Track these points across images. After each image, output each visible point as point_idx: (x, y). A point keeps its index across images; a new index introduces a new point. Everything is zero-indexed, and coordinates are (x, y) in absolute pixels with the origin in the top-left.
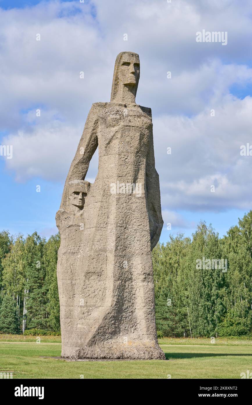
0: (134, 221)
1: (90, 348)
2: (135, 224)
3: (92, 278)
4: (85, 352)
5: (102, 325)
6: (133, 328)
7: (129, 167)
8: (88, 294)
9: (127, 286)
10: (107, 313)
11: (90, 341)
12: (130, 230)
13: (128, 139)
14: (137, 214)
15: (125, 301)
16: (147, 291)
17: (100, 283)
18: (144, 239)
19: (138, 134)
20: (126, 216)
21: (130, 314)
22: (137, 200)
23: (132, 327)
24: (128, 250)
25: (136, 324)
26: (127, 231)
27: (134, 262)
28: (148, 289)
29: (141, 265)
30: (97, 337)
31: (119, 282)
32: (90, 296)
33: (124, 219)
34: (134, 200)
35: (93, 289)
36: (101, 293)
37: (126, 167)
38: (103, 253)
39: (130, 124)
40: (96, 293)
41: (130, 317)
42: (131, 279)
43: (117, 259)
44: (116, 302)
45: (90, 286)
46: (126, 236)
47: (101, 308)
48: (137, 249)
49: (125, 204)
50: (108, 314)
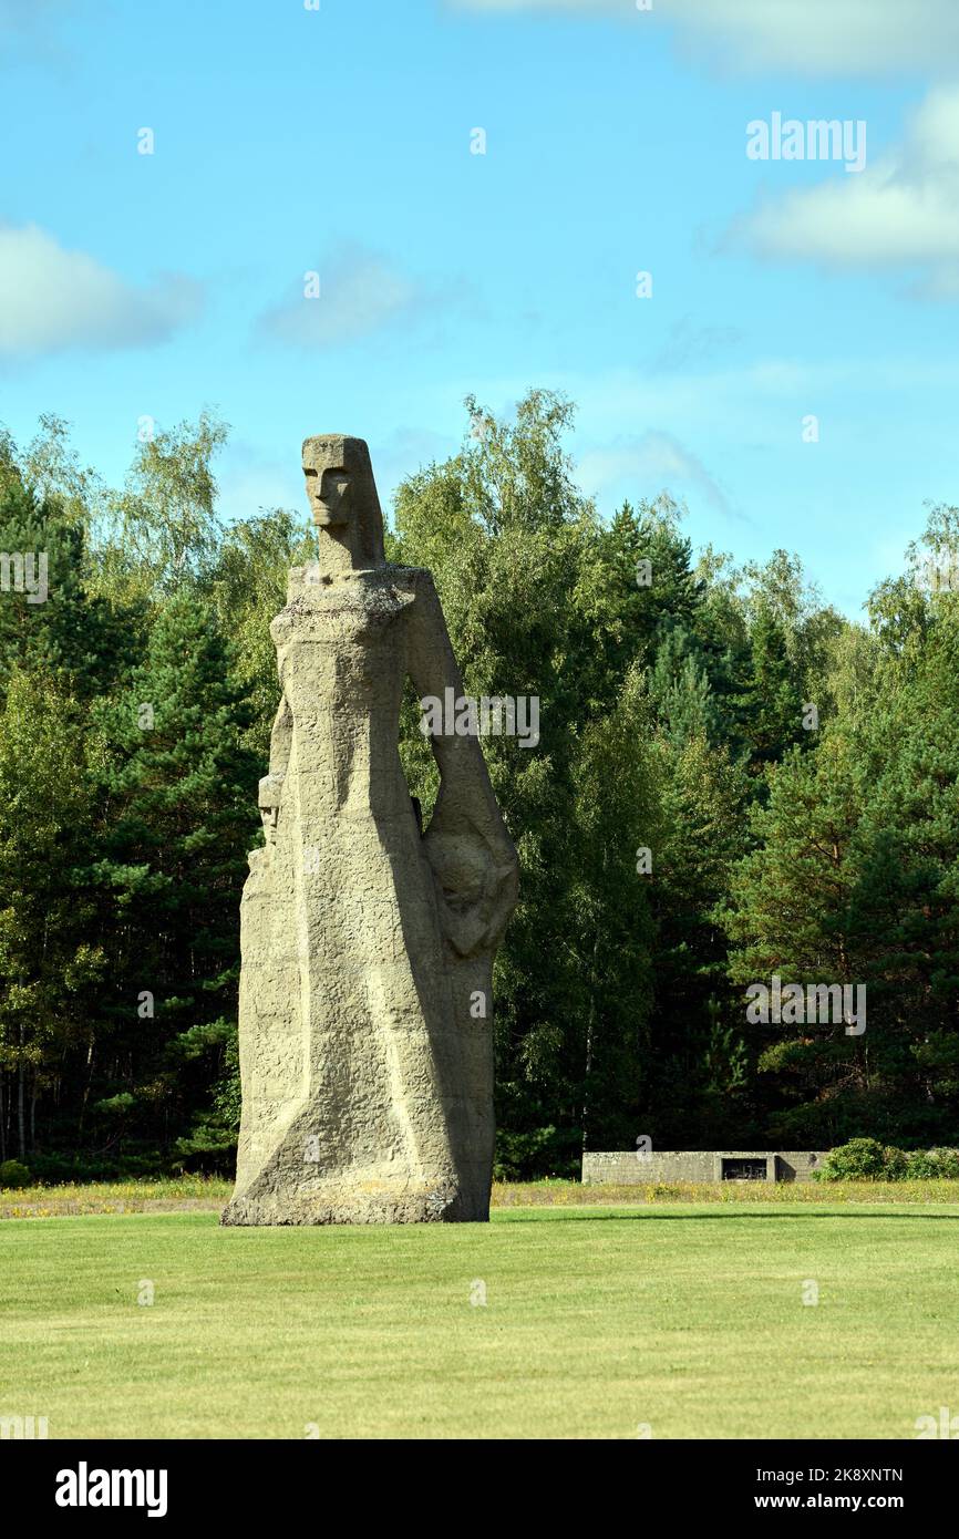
0: (353, 879)
1: (255, 1203)
2: (356, 886)
3: (272, 1028)
4: (238, 1210)
5: (287, 1145)
6: (391, 1149)
7: (323, 746)
8: (267, 1069)
9: (357, 1043)
10: (301, 1113)
11: (254, 1184)
12: (348, 901)
13: (311, 675)
14: (358, 862)
15: (354, 1081)
16: (408, 1051)
17: (289, 1040)
18: (384, 923)
19: (332, 660)
20: (329, 868)
21: (378, 1112)
22: (355, 827)
23: (388, 1146)
24: (348, 954)
25: (398, 1139)
26: (339, 907)
27: (369, 983)
28: (410, 1049)
29: (382, 989)
30: (276, 1174)
31: (326, 1036)
32: (272, 1072)
33: (326, 878)
34: (346, 827)
35: (275, 1056)
36: (292, 1065)
37: (315, 746)
38: (291, 964)
39: (314, 637)
40: (283, 1065)
41: (377, 1121)
42: (368, 1024)
43: (317, 978)
44: (323, 1085)
45: (270, 1048)
46: (337, 920)
47: (294, 1101)
48: (370, 948)
49: (324, 840)
50: (304, 1115)
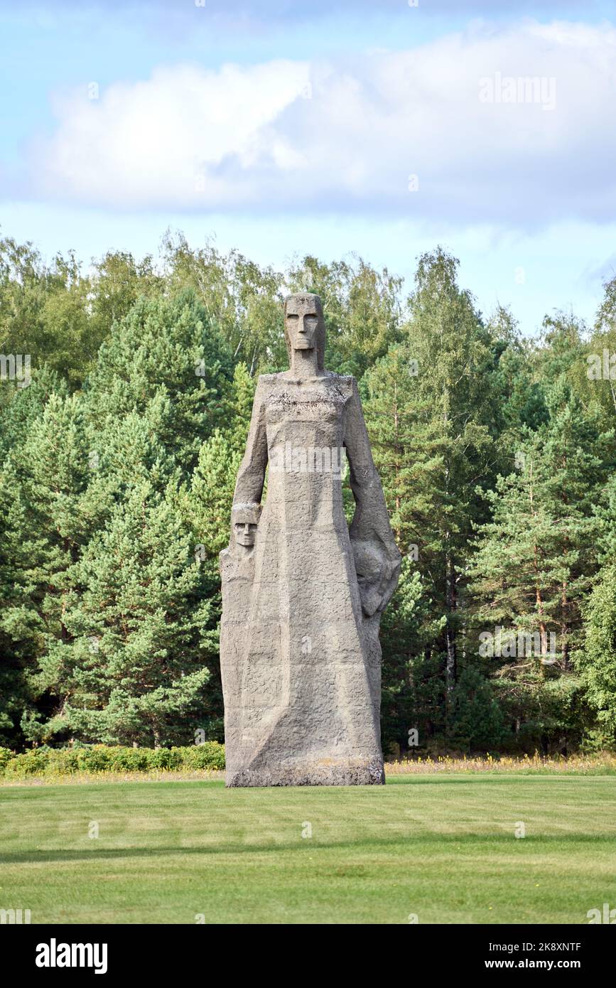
0: (320, 568)
1: (256, 773)
2: (321, 573)
3: (259, 662)
4: (246, 777)
5: (274, 736)
6: (336, 738)
7: (304, 485)
8: (255, 688)
9: (317, 671)
10: (283, 715)
11: (254, 761)
12: (316, 582)
14: (323, 558)
15: (315, 695)
16: (351, 677)
17: (272, 669)
18: (339, 596)
19: (313, 432)
20: (304, 561)
21: (329, 715)
22: (322, 536)
23: (334, 736)
24: (314, 615)
25: (340, 731)
26: (309, 586)
27: (327, 634)
28: (354, 675)
29: (337, 638)
30: (267, 755)
31: (300, 666)
32: (259, 690)
33: (301, 567)
34: (317, 536)
35: (262, 680)
36: (274, 685)
37: (298, 486)
38: (274, 622)
39: (300, 418)
40: (267, 685)
41: (328, 720)
42: (325, 659)
43: (293, 630)
45: (258, 674)
46: (307, 594)
47: (275, 708)
48: (329, 612)
50: (285, 717)
